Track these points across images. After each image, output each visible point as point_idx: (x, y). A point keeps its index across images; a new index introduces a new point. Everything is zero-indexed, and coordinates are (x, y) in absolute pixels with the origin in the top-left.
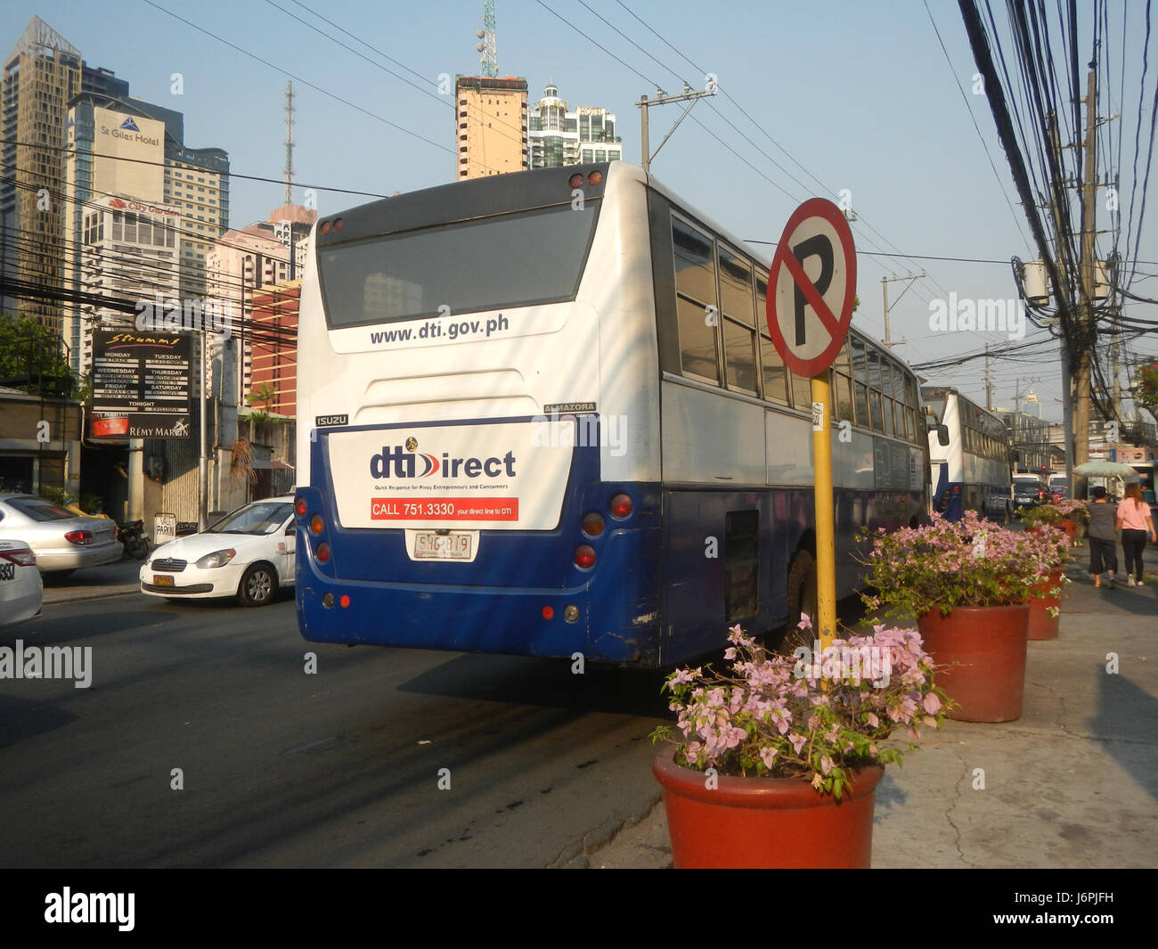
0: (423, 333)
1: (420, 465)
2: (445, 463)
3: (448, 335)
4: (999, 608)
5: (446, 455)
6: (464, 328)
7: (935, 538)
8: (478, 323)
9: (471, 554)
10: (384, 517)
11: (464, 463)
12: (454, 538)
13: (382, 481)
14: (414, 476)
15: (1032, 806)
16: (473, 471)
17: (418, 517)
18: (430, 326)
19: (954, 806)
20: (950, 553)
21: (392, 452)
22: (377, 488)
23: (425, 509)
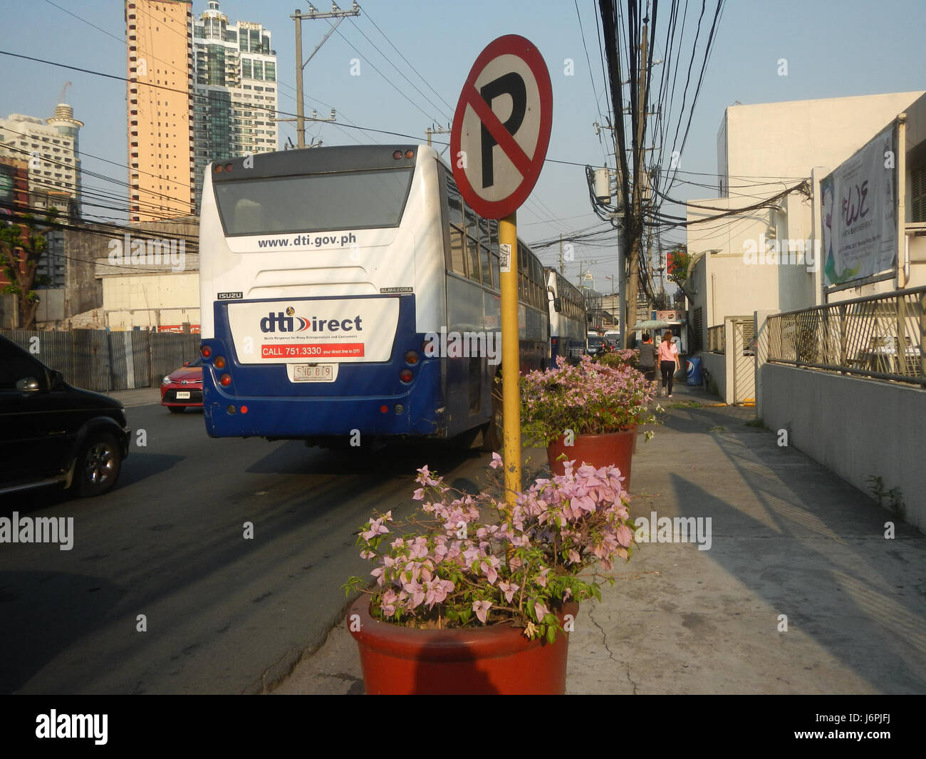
0: (297, 242)
1: (297, 324)
2: (315, 323)
3: (315, 244)
4: (613, 434)
5: (315, 318)
6: (326, 240)
7: (563, 378)
8: (335, 238)
9: (332, 376)
10: (271, 356)
11: (327, 323)
12: (321, 368)
13: (269, 334)
14: (292, 331)
15: (655, 600)
16: (333, 328)
17: (295, 356)
18: (301, 238)
19: (594, 606)
20: (573, 390)
21: (277, 316)
22: (266, 338)
23: (300, 350)
